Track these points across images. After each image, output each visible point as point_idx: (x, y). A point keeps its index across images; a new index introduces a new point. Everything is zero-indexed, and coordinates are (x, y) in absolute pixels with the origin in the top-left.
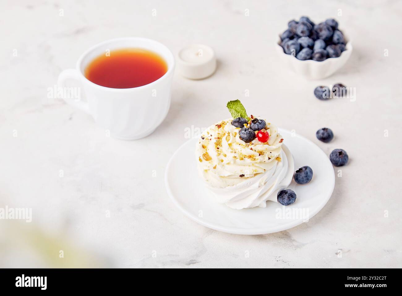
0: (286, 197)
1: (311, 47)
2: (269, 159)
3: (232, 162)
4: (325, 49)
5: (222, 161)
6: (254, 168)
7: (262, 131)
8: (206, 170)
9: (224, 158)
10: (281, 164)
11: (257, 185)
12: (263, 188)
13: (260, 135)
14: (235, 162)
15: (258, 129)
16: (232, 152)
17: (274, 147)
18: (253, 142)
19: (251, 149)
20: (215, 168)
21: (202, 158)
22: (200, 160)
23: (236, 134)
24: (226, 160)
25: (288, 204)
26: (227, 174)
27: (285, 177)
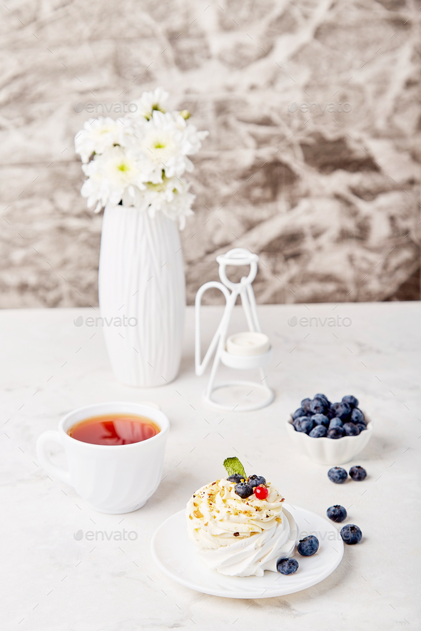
0: (286, 564)
1: (326, 424)
2: (267, 516)
3: (226, 518)
4: (341, 426)
5: (215, 517)
6: (250, 526)
7: (261, 486)
8: (197, 530)
9: (216, 514)
10: (281, 526)
11: (252, 546)
12: (260, 550)
13: (258, 491)
14: (228, 519)
15: (256, 486)
16: (226, 507)
17: (273, 505)
18: (250, 497)
19: (248, 504)
20: (206, 525)
21: (192, 515)
22: (190, 517)
23: (231, 488)
24: (219, 516)
25: (289, 573)
26: (219, 532)
27: (286, 543)
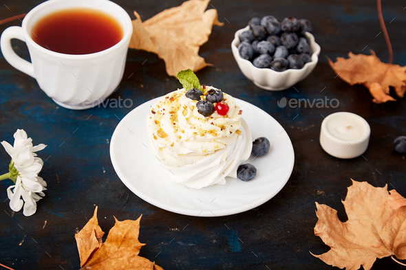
1: (271, 54)
2: (231, 133)
3: (192, 139)
4: (286, 58)
5: (180, 138)
6: (215, 144)
7: (222, 103)
8: (161, 148)
9: (182, 135)
11: (218, 161)
12: (224, 164)
13: (220, 108)
14: (195, 139)
15: (216, 101)
16: (191, 128)
17: (235, 120)
18: (213, 115)
19: (212, 123)
20: (172, 145)
21: (156, 135)
22: (155, 138)
23: (193, 107)
24: (184, 137)
26: (186, 151)
